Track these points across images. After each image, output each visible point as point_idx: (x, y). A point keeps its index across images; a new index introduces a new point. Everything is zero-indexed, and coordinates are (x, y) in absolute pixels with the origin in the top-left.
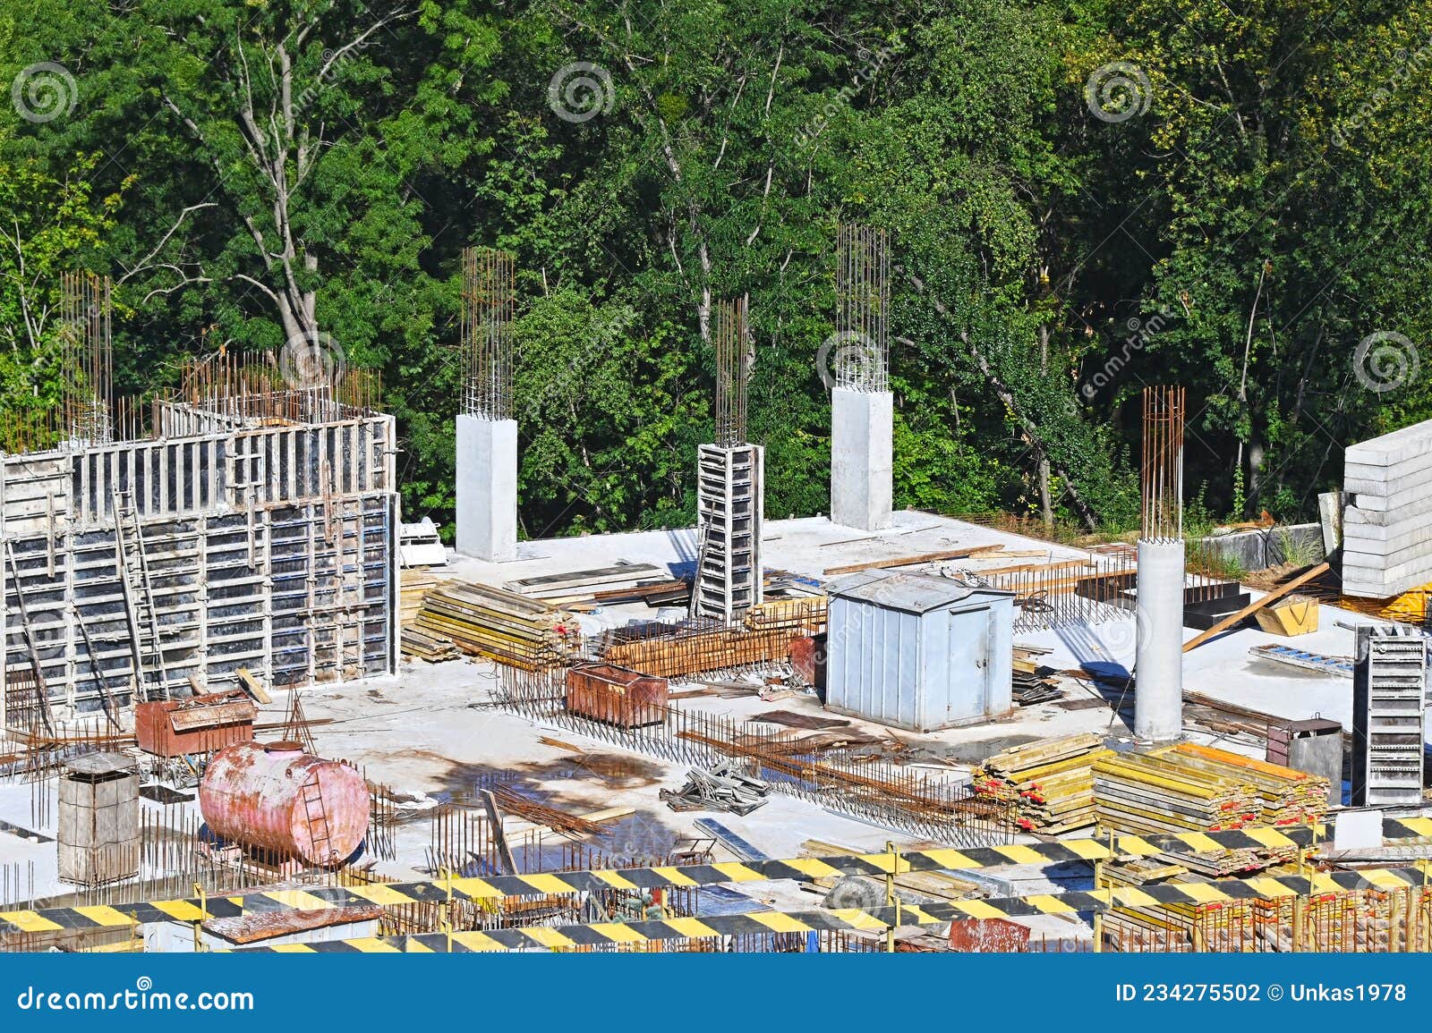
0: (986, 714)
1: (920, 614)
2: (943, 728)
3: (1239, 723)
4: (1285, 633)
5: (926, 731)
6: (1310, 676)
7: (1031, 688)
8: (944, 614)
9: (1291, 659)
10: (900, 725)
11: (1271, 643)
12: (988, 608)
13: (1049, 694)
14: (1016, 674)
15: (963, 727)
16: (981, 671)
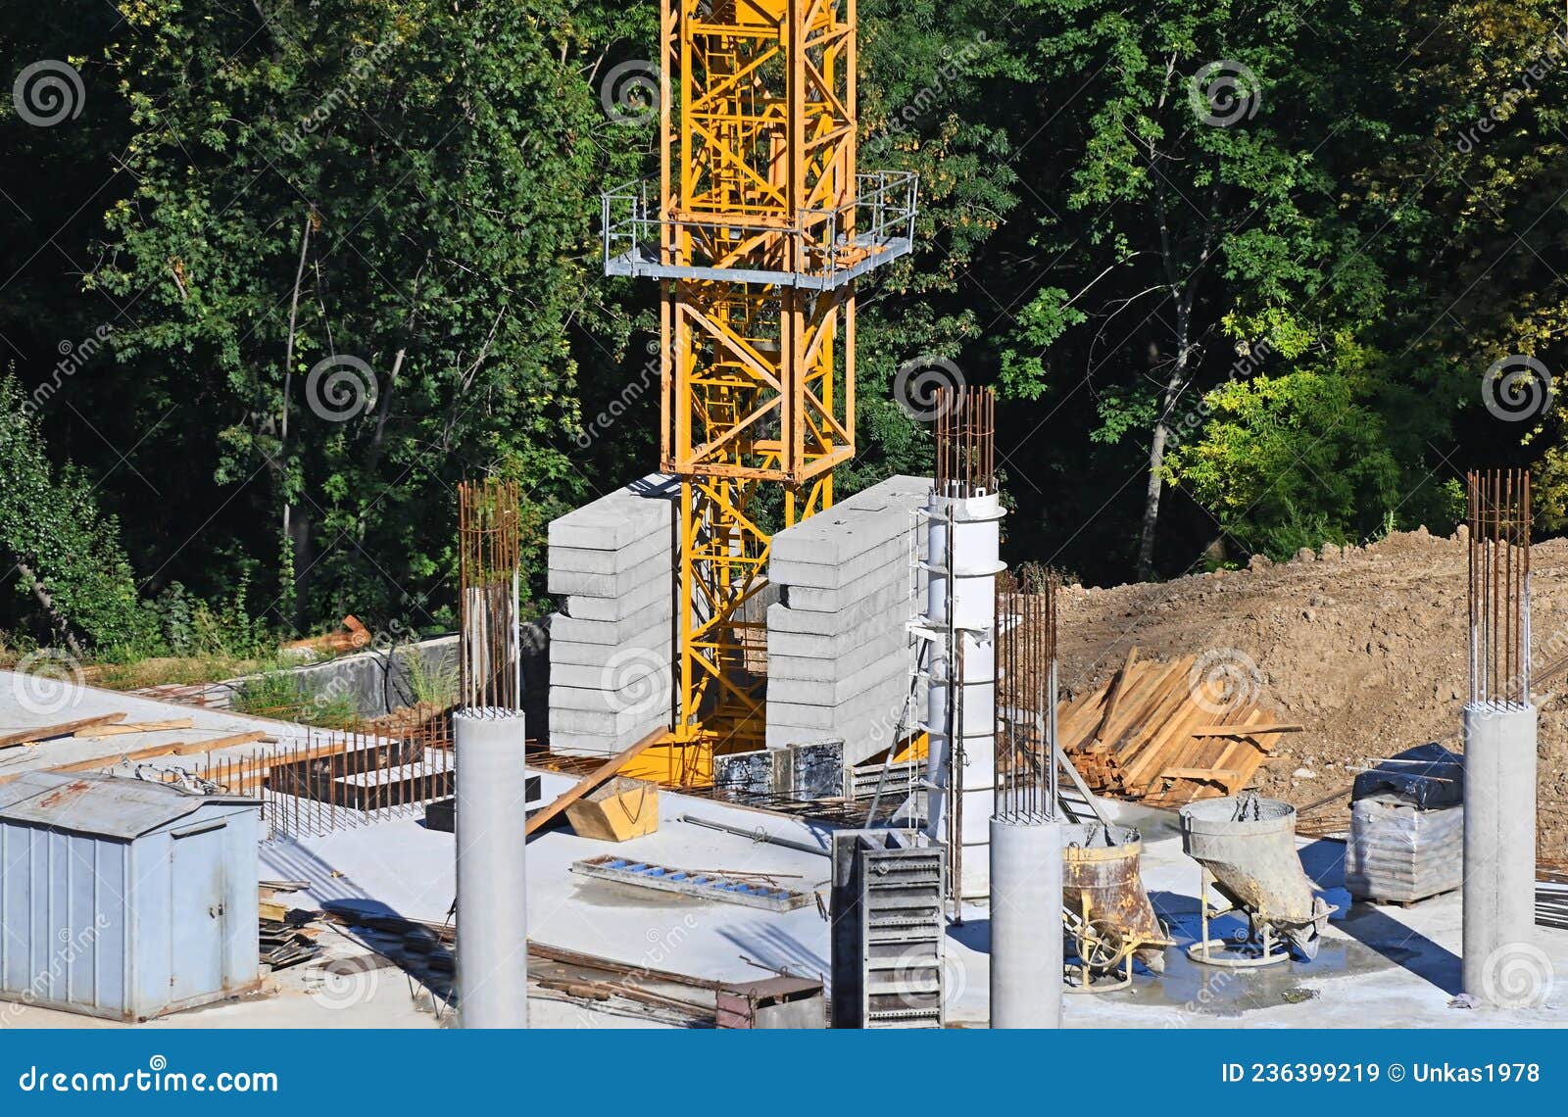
0: (225, 988)
1: (129, 841)
2: (166, 1013)
3: (603, 983)
4: (613, 837)
5: (142, 1020)
6: (674, 904)
7: (281, 943)
8: (163, 837)
9: (639, 878)
10: (97, 1013)
11: (595, 856)
12: (224, 826)
13: (305, 951)
14: (265, 924)
15: (193, 1009)
16: (215, 922)
